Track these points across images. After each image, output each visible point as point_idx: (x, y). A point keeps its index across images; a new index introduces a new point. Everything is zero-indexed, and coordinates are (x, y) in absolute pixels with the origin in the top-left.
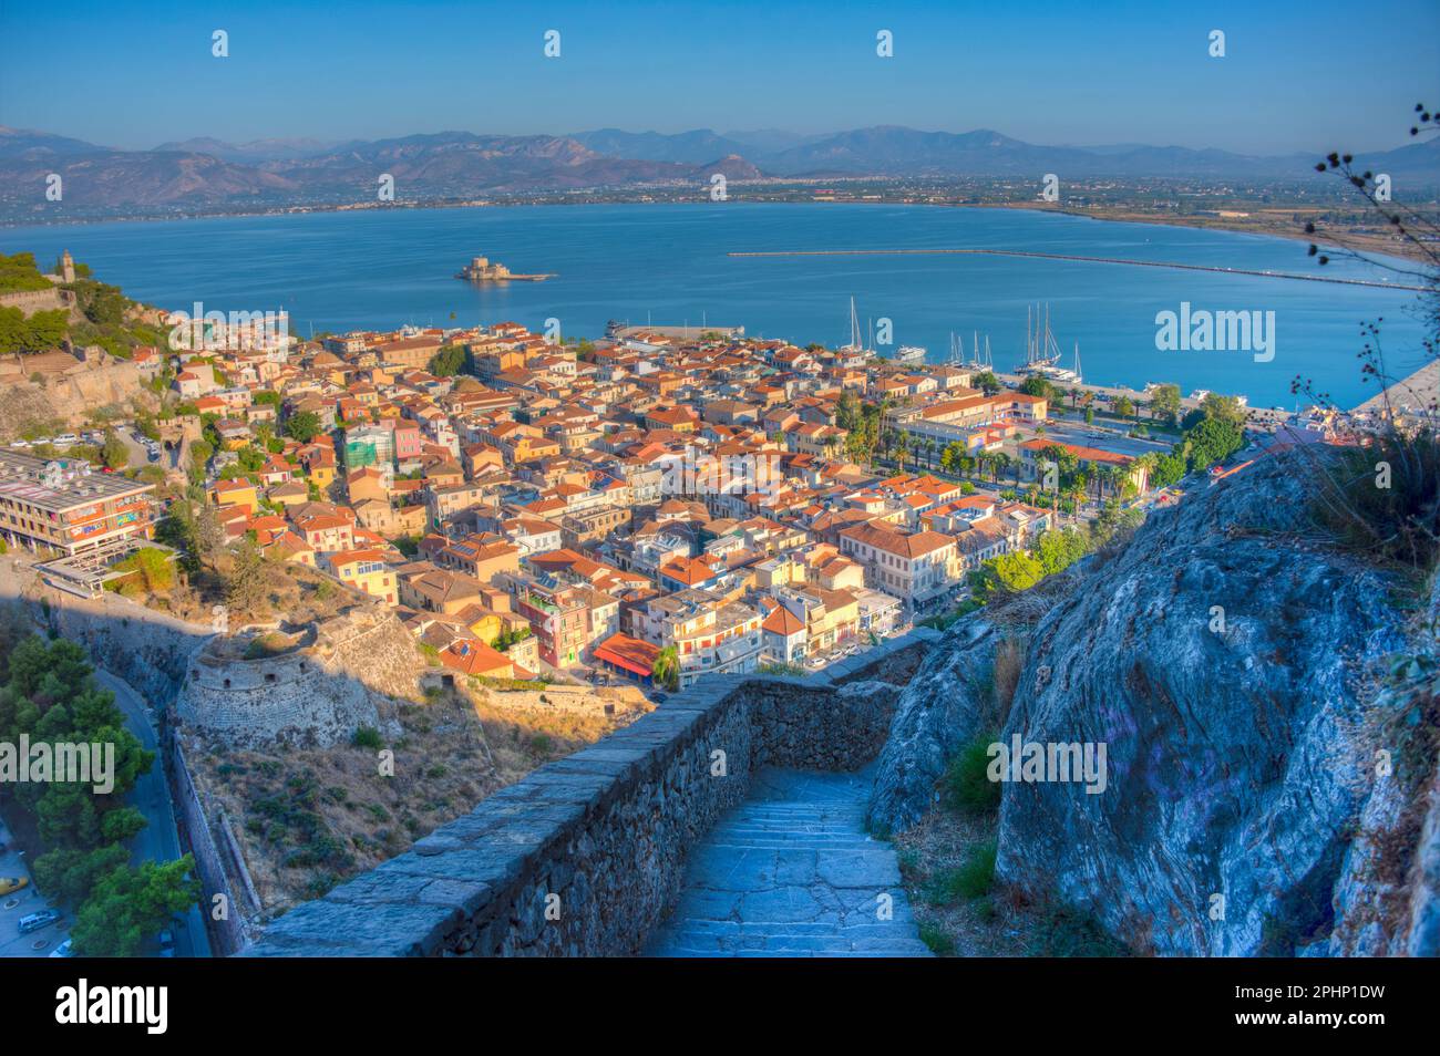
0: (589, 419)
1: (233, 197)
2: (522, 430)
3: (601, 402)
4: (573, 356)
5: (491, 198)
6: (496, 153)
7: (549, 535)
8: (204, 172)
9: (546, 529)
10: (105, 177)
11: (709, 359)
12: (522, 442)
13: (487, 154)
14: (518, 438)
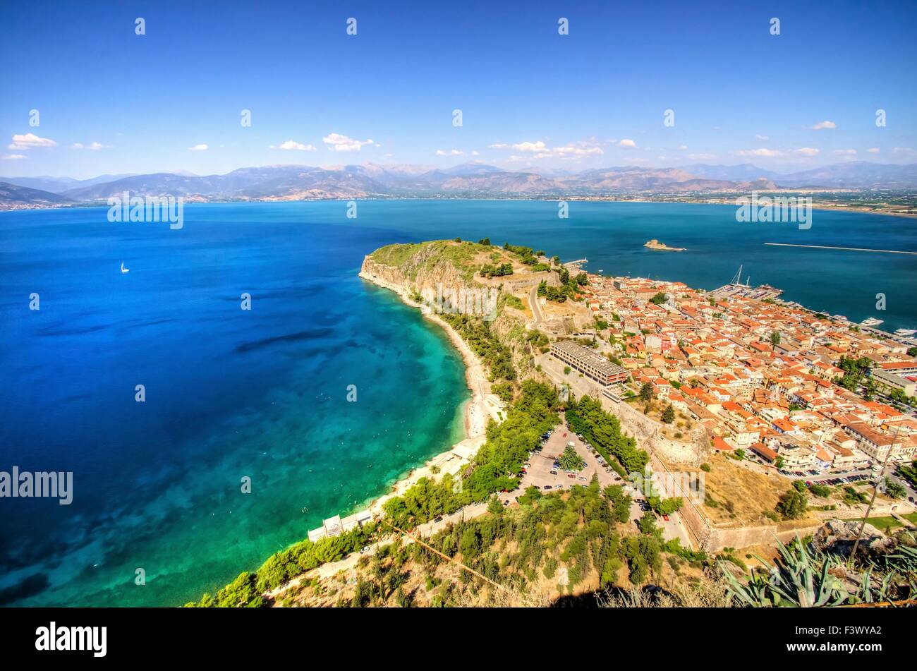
0: (725, 340)
1: (544, 191)
2: (704, 344)
3: (728, 333)
4: (708, 304)
5: (644, 195)
6: (648, 176)
7: (726, 396)
8: (536, 181)
9: (726, 394)
10: (504, 181)
11: (770, 315)
12: (704, 349)
13: (643, 176)
14: (704, 347)
